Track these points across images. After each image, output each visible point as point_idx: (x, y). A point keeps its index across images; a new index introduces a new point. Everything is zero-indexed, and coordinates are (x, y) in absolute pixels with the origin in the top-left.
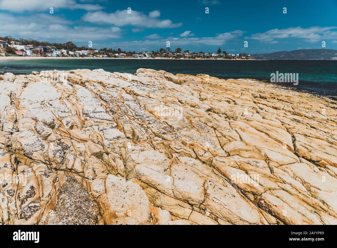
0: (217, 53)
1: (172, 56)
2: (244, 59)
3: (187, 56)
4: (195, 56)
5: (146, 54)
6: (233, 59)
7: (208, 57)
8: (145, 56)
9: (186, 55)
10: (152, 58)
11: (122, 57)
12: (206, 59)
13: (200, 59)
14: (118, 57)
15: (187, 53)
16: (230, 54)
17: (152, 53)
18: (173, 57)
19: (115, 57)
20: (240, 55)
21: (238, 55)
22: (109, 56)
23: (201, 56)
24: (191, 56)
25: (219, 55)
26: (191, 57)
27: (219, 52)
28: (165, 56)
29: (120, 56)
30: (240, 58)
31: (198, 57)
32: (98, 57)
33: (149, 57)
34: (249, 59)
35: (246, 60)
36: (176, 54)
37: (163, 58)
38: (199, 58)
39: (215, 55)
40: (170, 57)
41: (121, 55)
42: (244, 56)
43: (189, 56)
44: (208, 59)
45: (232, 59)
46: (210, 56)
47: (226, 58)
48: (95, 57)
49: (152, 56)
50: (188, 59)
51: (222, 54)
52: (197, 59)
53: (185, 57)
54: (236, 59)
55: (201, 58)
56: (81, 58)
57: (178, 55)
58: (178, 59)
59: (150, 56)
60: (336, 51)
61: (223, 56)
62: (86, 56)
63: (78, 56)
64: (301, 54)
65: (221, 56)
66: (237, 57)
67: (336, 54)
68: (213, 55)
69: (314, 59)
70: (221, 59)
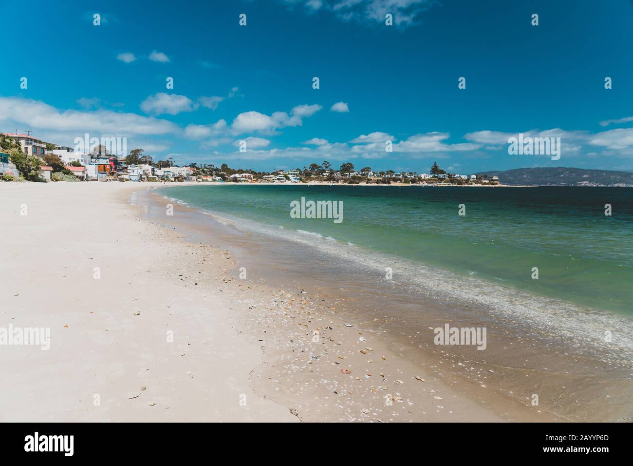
0: (430, 172)
1: (342, 179)
2: (487, 184)
3: (372, 178)
4: (389, 179)
5: (291, 177)
6: (466, 185)
7: (413, 181)
8: (288, 178)
9: (369, 177)
10: (301, 183)
11: (247, 181)
12: (410, 184)
13: (398, 184)
14: (240, 181)
15: (372, 174)
16: (458, 175)
17: (299, 173)
18: (345, 181)
19: (235, 180)
20: (478, 177)
21: (473, 176)
23: (399, 179)
24: (381, 178)
25: (435, 177)
26: (380, 181)
27: (435, 170)
28: (329, 179)
30: (480, 183)
31: (395, 180)
32: (205, 181)
33: (296, 181)
34: (496, 184)
35: (491, 186)
36: (349, 175)
38: (396, 182)
39: (426, 178)
40: (337, 181)
42: (485, 180)
43: (376, 179)
44: (415, 184)
45: (463, 185)
46: (417, 179)
47: (452, 182)
48: (200, 180)
49: (301, 179)
50: (376, 185)
51: (441, 176)
52: (393, 184)
53: (368, 180)
54: (471, 184)
55: (401, 182)
56: (177, 183)
57: (354, 178)
58: (355, 185)
59: (298, 179)
60: (585, 172)
61: (445, 179)
62: (185, 178)
63: (173, 179)
64: (525, 176)
65: (441, 180)
66: (472, 180)
67: (585, 176)
68: (423, 177)
69: (548, 185)
70: (442, 184)
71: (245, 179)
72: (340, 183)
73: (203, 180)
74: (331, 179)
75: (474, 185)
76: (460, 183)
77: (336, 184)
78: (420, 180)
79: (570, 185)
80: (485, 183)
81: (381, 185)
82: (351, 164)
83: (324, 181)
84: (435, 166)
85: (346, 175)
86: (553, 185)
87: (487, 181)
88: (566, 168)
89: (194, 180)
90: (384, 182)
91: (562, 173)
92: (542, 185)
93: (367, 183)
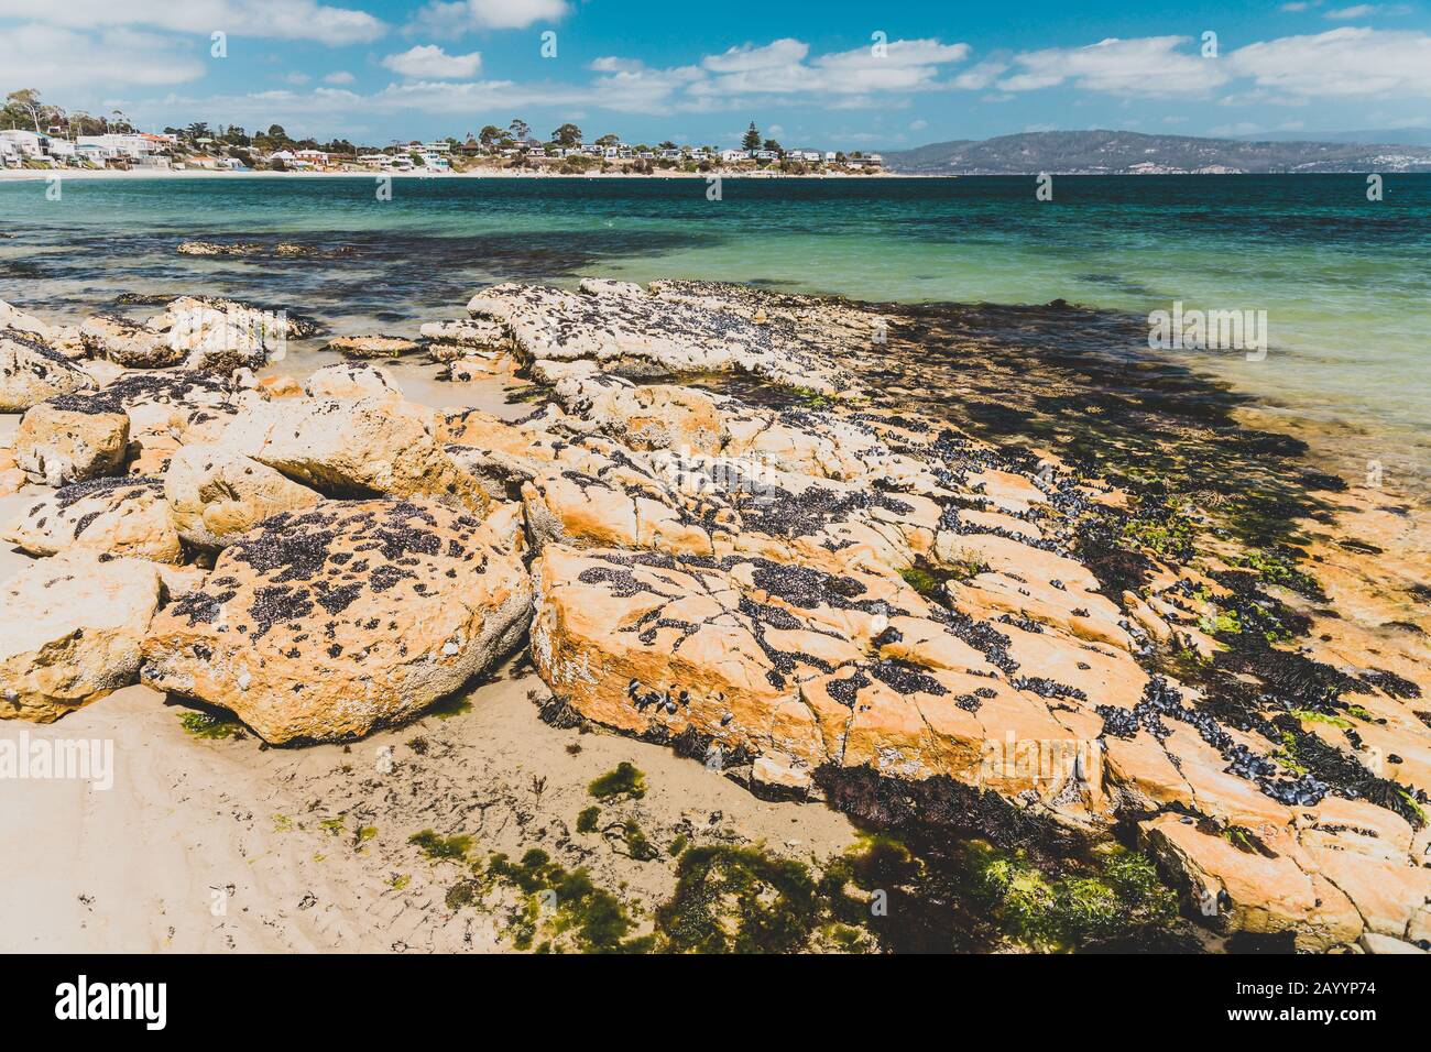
0: (741, 147)
1: (546, 163)
2: (858, 171)
3: (614, 160)
4: (652, 163)
5: (425, 157)
6: (812, 175)
7: (704, 167)
8: (418, 161)
9: (607, 159)
10: (451, 174)
11: (312, 168)
12: (697, 173)
13: (671, 174)
14: (292, 168)
15: (615, 149)
16: (798, 153)
17: (448, 148)
18: (553, 166)
19: (279, 165)
20: (840, 158)
21: (831, 155)
22: (249, 163)
23: (674, 163)
24: (632, 161)
25: (752, 157)
26: (631, 165)
27: (751, 142)
28: (516, 164)
29: (300, 163)
30: (842, 171)
31: (665, 164)
32: (196, 167)
33: (439, 167)
34: (876, 171)
35: (864, 176)
36: (564, 153)
37: (504, 170)
38: (667, 168)
39: (734, 159)
40: (536, 168)
41: (302, 159)
42: (855, 162)
43: (622, 162)
44: (708, 175)
45: (807, 176)
46: (713, 161)
47: (783, 168)
48: (181, 165)
49: (451, 164)
50: (622, 175)
51: (763, 155)
52: (659, 173)
53: (606, 165)
54: (823, 172)
55: (678, 169)
56: (114, 174)
57: (573, 160)
58: (575, 175)
59: (443, 163)
60: (1148, 140)
61: (770, 161)
62: (138, 162)
63: (102, 164)
64: (1026, 152)
65: (762, 163)
66: (826, 163)
67: (1148, 151)
68: (726, 158)
69: (1072, 172)
70: (765, 174)
71: (306, 163)
72: (541, 173)
73: (188, 166)
74: (520, 163)
75: (830, 175)
76: (801, 170)
77: (532, 174)
78: (719, 163)
79: (1116, 173)
80: (855, 170)
81: (633, 175)
82: (572, 127)
83: (506, 167)
84: (751, 133)
85: (557, 154)
86: (1082, 172)
87: (858, 166)
88: (1111, 132)
89: (162, 165)
90: (639, 169)
91: (1103, 144)
92: (1059, 174)
93: (603, 172)
